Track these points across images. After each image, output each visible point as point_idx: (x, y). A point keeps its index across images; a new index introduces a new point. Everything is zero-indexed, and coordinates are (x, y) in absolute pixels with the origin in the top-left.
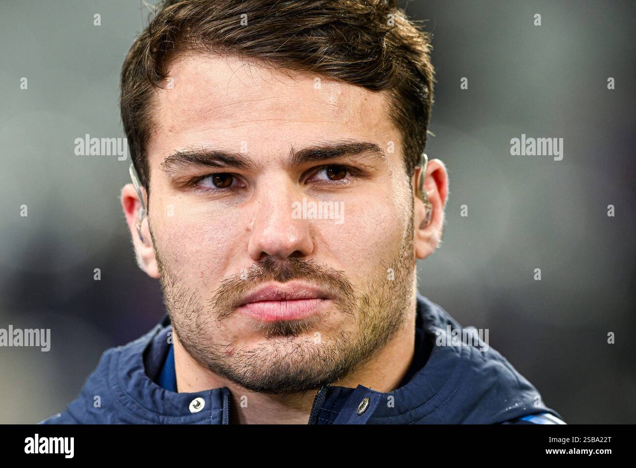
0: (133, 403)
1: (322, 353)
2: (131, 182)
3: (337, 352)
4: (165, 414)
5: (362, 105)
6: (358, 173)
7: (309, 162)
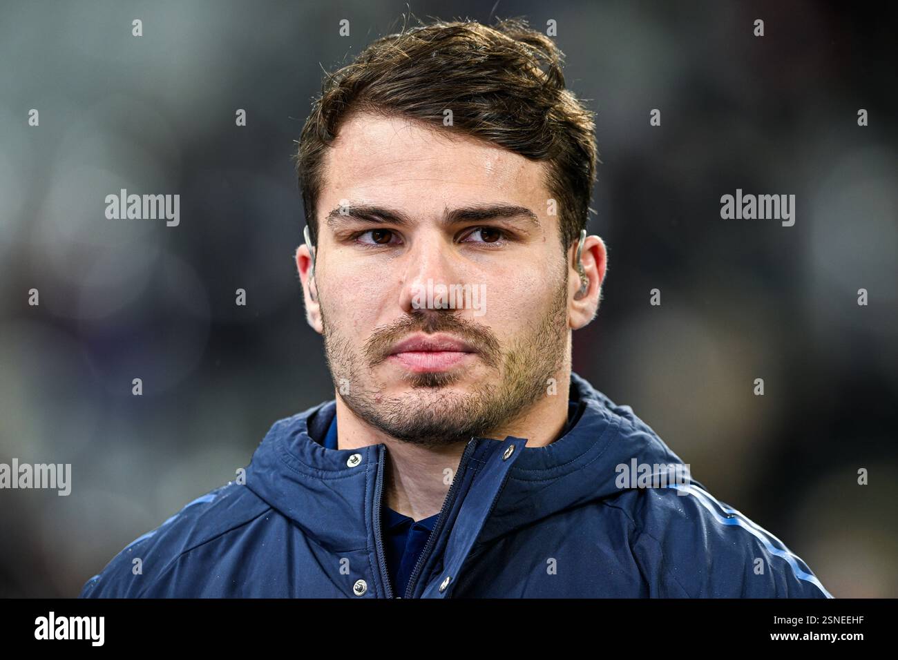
0: (295, 460)
1: (465, 404)
2: (303, 242)
3: (480, 404)
4: (324, 469)
5: (520, 172)
6: (511, 236)
7: (462, 222)
